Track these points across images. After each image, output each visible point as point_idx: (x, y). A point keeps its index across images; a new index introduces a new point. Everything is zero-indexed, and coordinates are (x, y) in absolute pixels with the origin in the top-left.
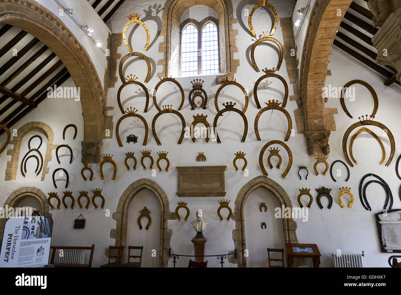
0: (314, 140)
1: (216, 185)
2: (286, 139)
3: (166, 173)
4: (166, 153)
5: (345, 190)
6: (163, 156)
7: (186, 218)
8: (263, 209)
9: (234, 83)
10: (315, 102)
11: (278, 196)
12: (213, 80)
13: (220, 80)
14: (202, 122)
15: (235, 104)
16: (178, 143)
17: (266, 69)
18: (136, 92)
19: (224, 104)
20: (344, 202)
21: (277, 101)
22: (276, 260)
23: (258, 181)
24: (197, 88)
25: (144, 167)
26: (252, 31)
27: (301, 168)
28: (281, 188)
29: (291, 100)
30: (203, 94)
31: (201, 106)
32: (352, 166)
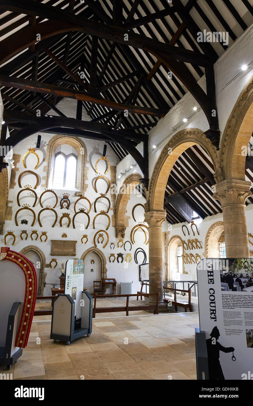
0: (119, 231)
1: (71, 250)
2: (107, 229)
3: (45, 243)
4: (46, 232)
5: (129, 255)
6: (44, 234)
7: (55, 267)
8: (93, 262)
9: (85, 198)
10: (122, 213)
11: (101, 256)
12: (74, 194)
13: (78, 195)
14: (67, 217)
15: (85, 210)
16: (52, 227)
17: (102, 193)
18: (28, 194)
19: (79, 209)
20: (128, 260)
21: (105, 211)
22: (97, 286)
23: (92, 249)
24: (66, 198)
25: (32, 239)
26: (96, 171)
27: (112, 244)
28: (102, 253)
29: (111, 210)
30: (68, 202)
31: (66, 208)
32: (133, 244)
